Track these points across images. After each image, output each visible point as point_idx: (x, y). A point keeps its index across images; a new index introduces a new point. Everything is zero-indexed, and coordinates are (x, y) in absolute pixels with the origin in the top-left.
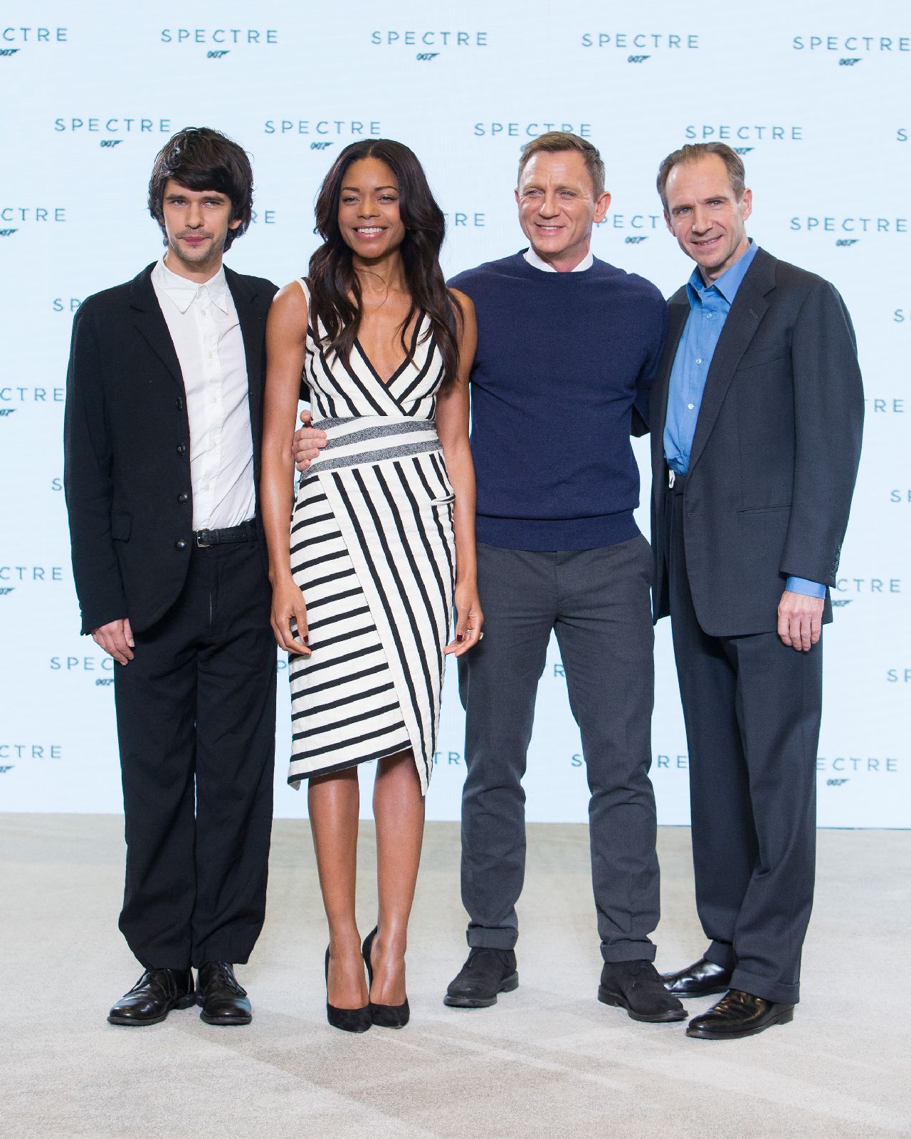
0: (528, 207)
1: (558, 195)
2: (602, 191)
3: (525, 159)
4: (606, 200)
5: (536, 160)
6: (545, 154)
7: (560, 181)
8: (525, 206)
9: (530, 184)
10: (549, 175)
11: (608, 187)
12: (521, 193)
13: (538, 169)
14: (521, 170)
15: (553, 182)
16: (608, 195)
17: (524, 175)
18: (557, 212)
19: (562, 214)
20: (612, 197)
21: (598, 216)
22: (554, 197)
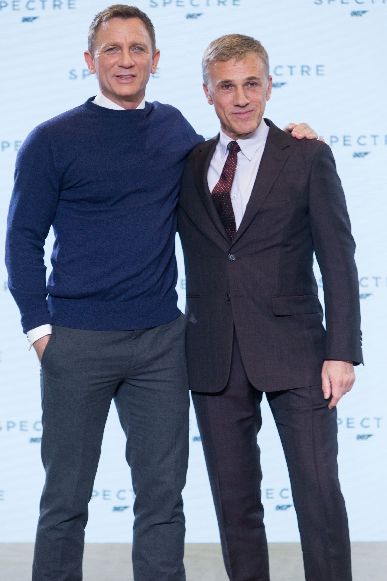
1: (132, 51)
2: (156, 49)
4: (158, 57)
9: (109, 42)
15: (127, 41)
16: (159, 52)
18: (132, 64)
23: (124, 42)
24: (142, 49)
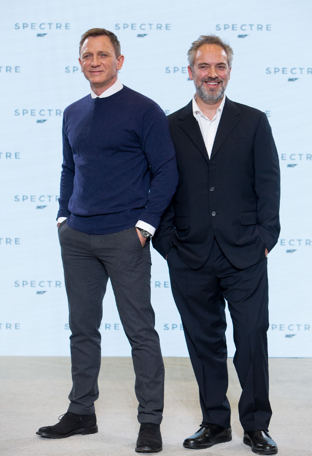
0: (85, 64)
1: (99, 57)
2: (120, 55)
3: (82, 43)
4: (122, 59)
5: (87, 41)
6: (91, 38)
7: (100, 49)
8: (84, 63)
9: (86, 52)
10: (94, 47)
11: (122, 53)
12: (81, 58)
13: (88, 45)
14: (80, 48)
15: (96, 50)
16: (123, 57)
17: (82, 49)
18: (99, 64)
19: (102, 65)
20: (124, 57)
21: (119, 67)
22: (97, 57)
23: (94, 51)
24: (106, 55)
